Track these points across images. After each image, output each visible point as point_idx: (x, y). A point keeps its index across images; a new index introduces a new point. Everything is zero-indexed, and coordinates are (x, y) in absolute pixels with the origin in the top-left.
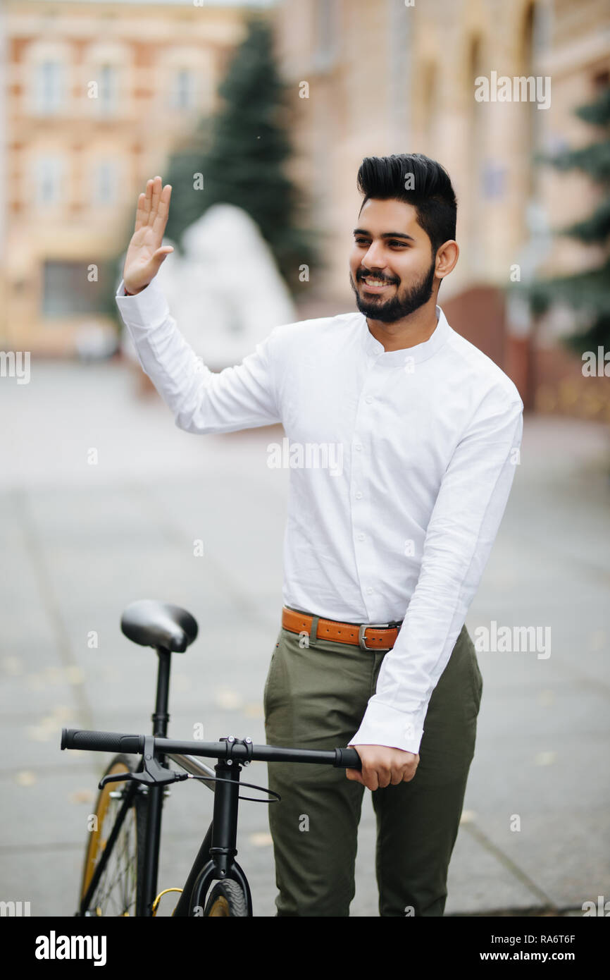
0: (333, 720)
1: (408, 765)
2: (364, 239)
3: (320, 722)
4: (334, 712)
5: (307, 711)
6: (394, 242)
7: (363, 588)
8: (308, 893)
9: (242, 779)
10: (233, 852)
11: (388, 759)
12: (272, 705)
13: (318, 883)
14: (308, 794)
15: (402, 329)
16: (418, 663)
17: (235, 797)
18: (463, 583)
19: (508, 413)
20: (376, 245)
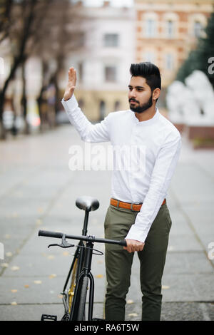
0: (122, 232)
1: (141, 246)
2: (131, 88)
3: (118, 232)
4: (122, 229)
5: (115, 229)
6: (139, 89)
7: (132, 192)
8: (114, 283)
9: (94, 248)
10: (89, 269)
11: (134, 244)
12: (106, 227)
13: (117, 280)
14: (115, 254)
15: (144, 115)
16: (146, 215)
17: (91, 253)
18: (161, 192)
19: (175, 140)
20: (134, 90)
